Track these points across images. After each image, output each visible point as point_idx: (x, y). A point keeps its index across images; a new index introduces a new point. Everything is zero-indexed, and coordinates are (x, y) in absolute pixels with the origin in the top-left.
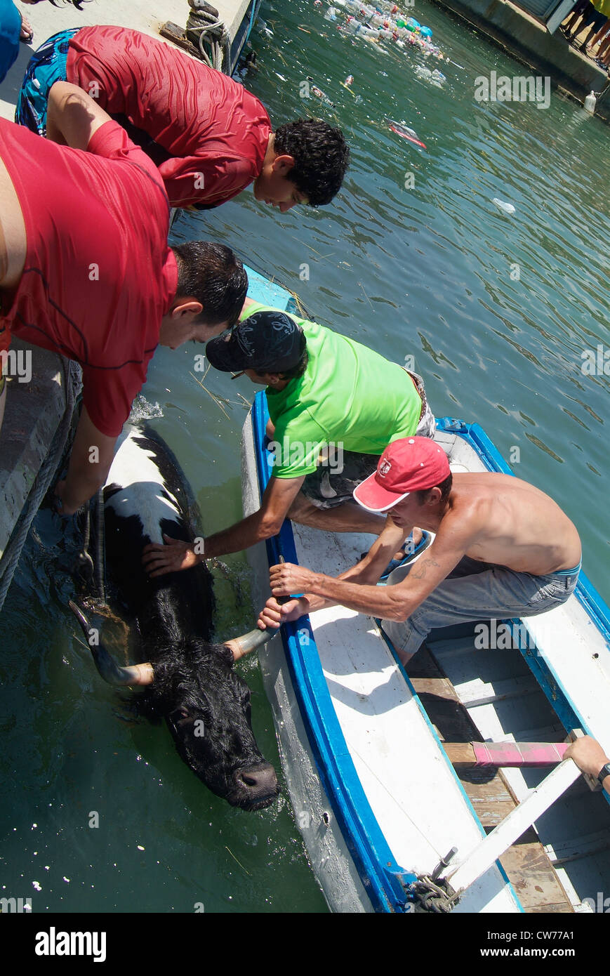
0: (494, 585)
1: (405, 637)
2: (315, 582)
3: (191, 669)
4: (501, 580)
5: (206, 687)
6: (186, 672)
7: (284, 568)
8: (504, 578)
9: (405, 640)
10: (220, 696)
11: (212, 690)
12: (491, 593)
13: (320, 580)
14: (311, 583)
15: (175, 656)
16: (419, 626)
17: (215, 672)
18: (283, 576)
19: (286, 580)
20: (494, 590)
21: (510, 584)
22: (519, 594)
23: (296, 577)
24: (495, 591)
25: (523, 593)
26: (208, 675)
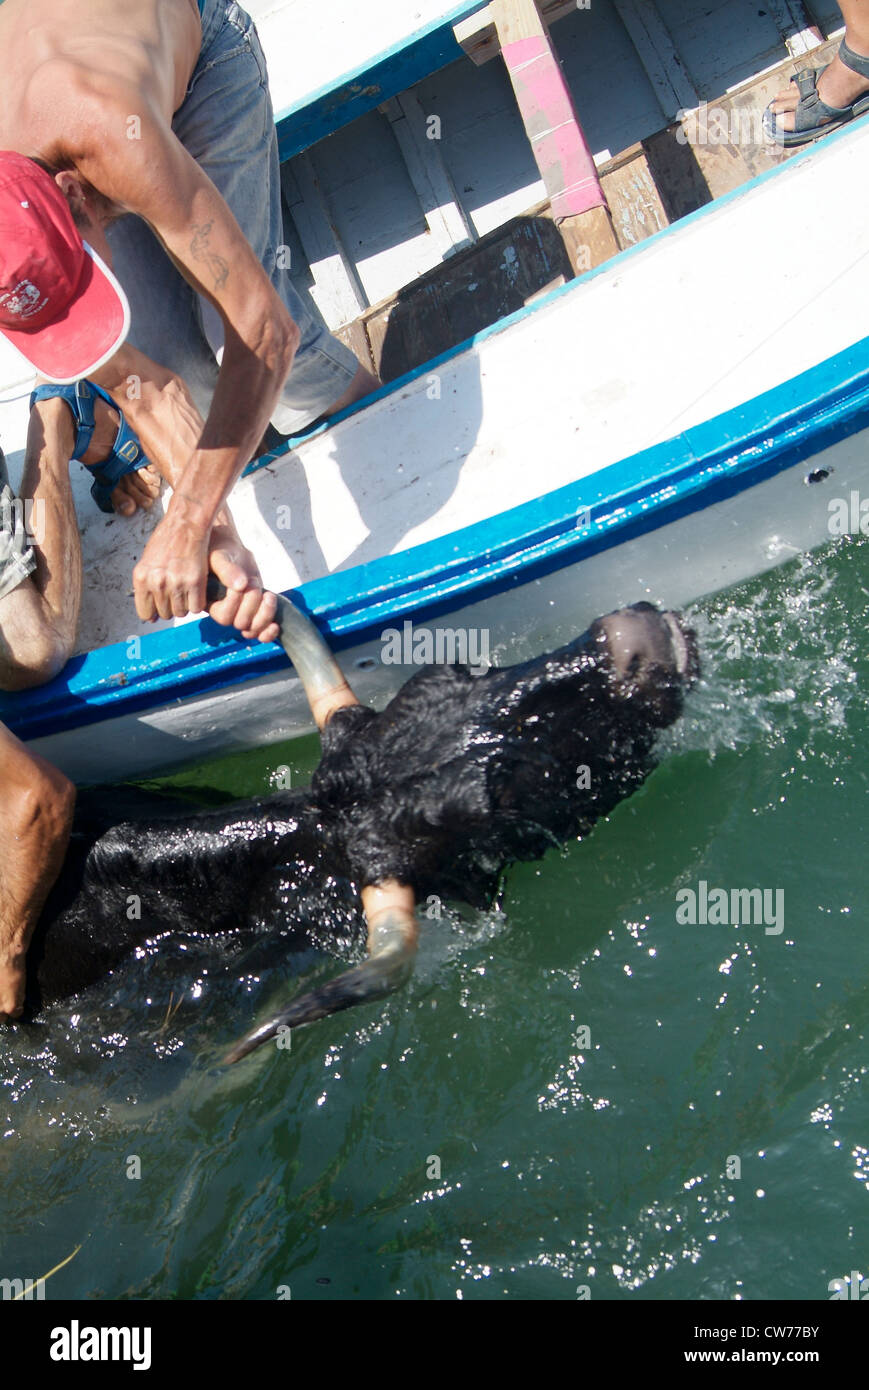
0: (222, 154)
1: (330, 367)
2: (184, 517)
3: (384, 795)
4: (211, 139)
5: (429, 758)
6: (392, 808)
7: (144, 582)
8: (207, 132)
9: (336, 368)
10: (450, 728)
11: (435, 747)
12: (242, 162)
13: (183, 504)
14: (186, 527)
15: (351, 830)
16: (307, 334)
17: (394, 739)
18: (163, 586)
19: (173, 580)
20: (232, 156)
21: (220, 118)
22: (242, 99)
23: (168, 558)
24: (235, 152)
25: (240, 92)
26: (399, 755)
